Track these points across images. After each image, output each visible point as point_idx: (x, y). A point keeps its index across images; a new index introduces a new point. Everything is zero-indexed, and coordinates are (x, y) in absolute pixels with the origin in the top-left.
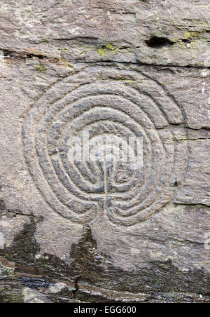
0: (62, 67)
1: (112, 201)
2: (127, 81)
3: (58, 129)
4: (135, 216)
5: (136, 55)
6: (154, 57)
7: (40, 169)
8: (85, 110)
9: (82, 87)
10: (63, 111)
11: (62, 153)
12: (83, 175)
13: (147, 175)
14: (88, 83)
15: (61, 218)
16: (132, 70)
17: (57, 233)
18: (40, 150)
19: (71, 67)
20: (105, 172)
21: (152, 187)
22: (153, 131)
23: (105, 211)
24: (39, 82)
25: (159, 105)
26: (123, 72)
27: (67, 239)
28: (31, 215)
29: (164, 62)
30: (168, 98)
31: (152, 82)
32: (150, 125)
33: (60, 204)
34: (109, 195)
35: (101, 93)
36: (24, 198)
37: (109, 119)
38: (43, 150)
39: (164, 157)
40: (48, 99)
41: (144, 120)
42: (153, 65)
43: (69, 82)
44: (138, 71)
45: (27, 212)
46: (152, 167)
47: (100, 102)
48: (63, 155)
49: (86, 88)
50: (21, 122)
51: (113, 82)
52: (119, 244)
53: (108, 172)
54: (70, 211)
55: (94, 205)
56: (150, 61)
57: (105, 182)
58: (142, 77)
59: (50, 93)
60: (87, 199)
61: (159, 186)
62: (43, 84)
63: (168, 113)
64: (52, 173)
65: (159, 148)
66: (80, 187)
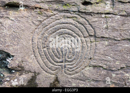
0: (49, 13)
1: (66, 66)
2: (74, 19)
3: (46, 38)
4: (75, 71)
5: (78, 8)
6: (85, 9)
7: (39, 54)
8: (57, 30)
9: (56, 21)
10: (49, 30)
11: (48, 47)
12: (55, 56)
13: (80, 55)
14: (59, 19)
15: (46, 73)
16: (76, 14)
17: (44, 79)
18: (39, 47)
19: (53, 13)
20: (64, 54)
21: (82, 60)
22: (83, 38)
23: (63, 70)
24: (39, 19)
25: (86, 28)
26: (73, 15)
27: (49, 81)
28: (35, 72)
29: (89, 12)
30: (89, 26)
31: (84, 19)
32: (82, 36)
33: (46, 67)
34: (65, 63)
35: (64, 23)
36: (32, 66)
37: (66, 34)
38: (40, 46)
39: (86, 48)
40: (43, 26)
41: (80, 34)
42: (85, 13)
43: (51, 19)
44: (79, 15)
45: (33, 71)
46: (82, 52)
47: (63, 27)
48: (48, 48)
49: (58, 21)
50: (31, 35)
51: (69, 19)
52: (68, 82)
53: (65, 55)
54: (50, 70)
55: (59, 67)
56: (83, 11)
57: (64, 58)
58: (80, 17)
59: (44, 23)
60: (57, 65)
61: (84, 59)
62: (41, 19)
63: (89, 31)
64: (43, 55)
65: (85, 45)
66: (54, 61)
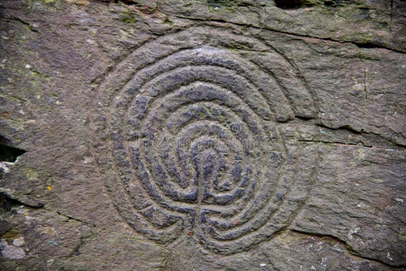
0: (158, 21)
1: (206, 216)
2: (243, 52)
3: (143, 105)
5: (259, 17)
6: (284, 20)
10: (154, 81)
11: (145, 139)
12: (169, 173)
13: (258, 185)
14: (191, 48)
15: (132, 232)
16: (252, 35)
18: (115, 132)
19: (170, 22)
20: (201, 173)
21: (264, 203)
22: (273, 124)
23: (195, 230)
25: (284, 88)
26: (240, 38)
29: (297, 30)
31: (277, 55)
32: (268, 116)
33: (134, 211)
34: (203, 207)
35: (208, 63)
37: (214, 100)
38: (119, 132)
40: (134, 63)
43: (165, 43)
44: (261, 39)
46: (267, 175)
47: (205, 75)
48: (146, 142)
49: (187, 54)
53: (205, 174)
54: (146, 223)
55: (180, 218)
56: (277, 26)
57: (200, 188)
58: (265, 48)
60: (172, 209)
61: (274, 202)
62: (129, 41)
63: (296, 101)
64: (127, 165)
65: (278, 148)
66: (164, 191)
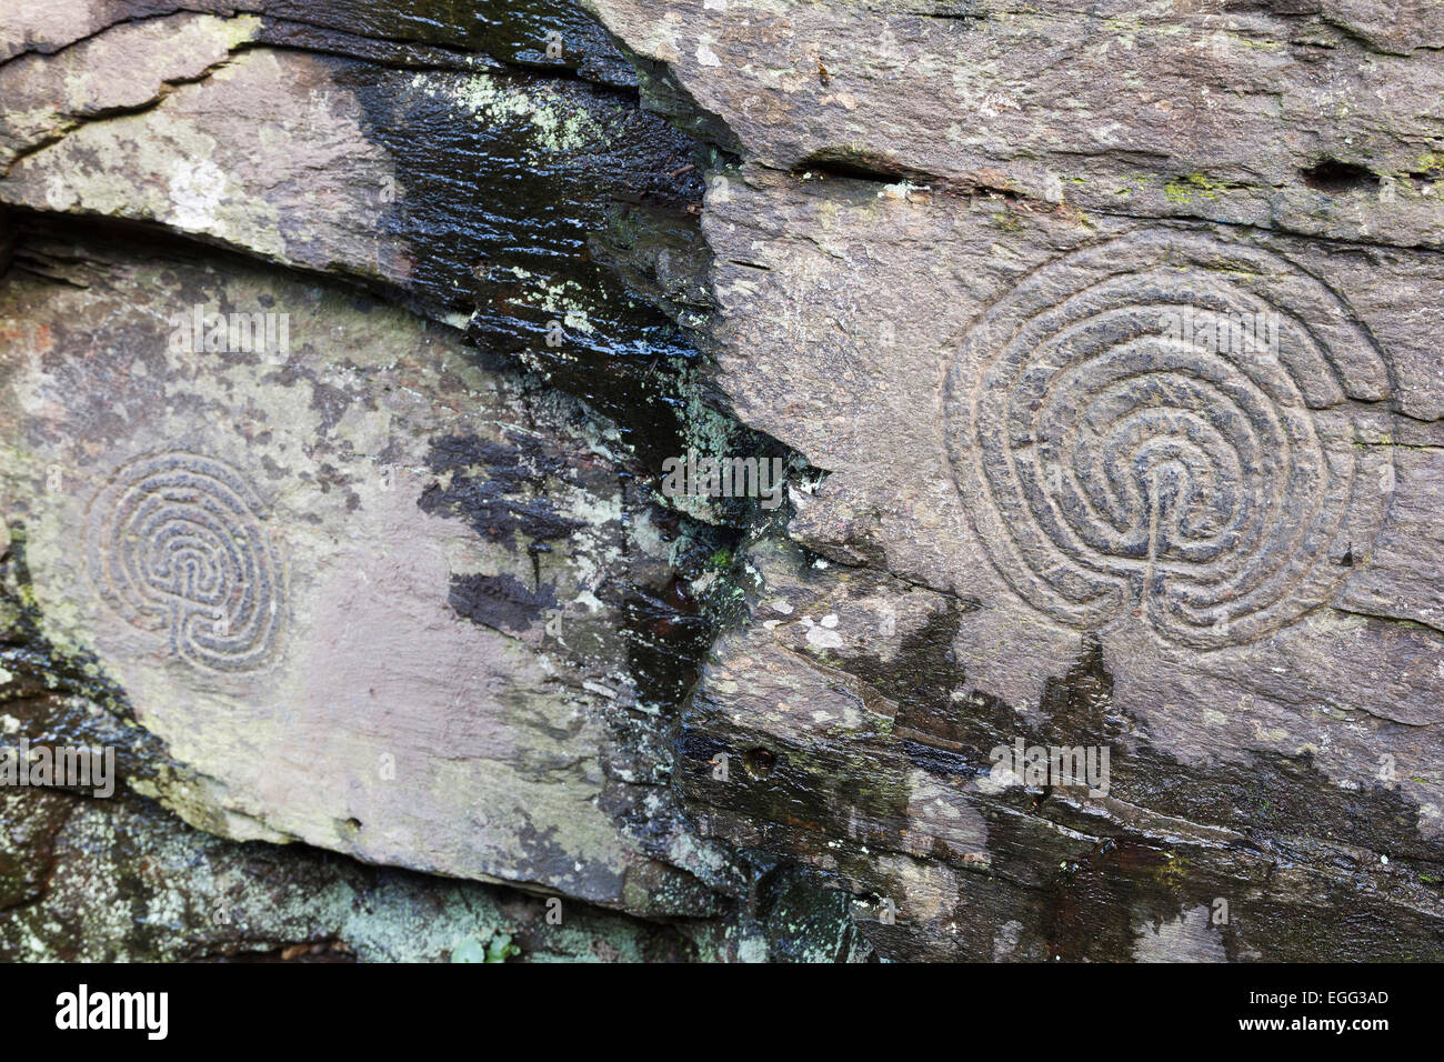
0: (1064, 225)
1: (1165, 582)
2: (1239, 275)
3: (1040, 383)
5: (1271, 208)
6: (1324, 215)
7: (982, 479)
8: (1116, 342)
9: (1115, 281)
10: (1059, 338)
11: (1045, 446)
12: (1094, 506)
13: (1270, 527)
14: (1132, 272)
15: (1026, 609)
16: (1255, 245)
17: (1010, 644)
18: (988, 434)
19: (1090, 226)
20: (1156, 505)
21: (1280, 560)
22: (1299, 414)
23: (1144, 606)
24: (1002, 258)
25: (1321, 345)
26: (1231, 250)
27: (1037, 663)
28: (951, 593)
29: (1350, 233)
30: (1351, 330)
31: (1310, 282)
32: (1291, 396)
33: (1028, 573)
34: (1161, 566)
35: (1164, 301)
36: (936, 549)
37: (1179, 370)
38: (996, 433)
39: (1323, 483)
40: (1020, 305)
41: (1277, 382)
42: (1319, 239)
43: (1081, 265)
44: (1272, 251)
45: (941, 584)
46: (1286, 509)
48: (1047, 451)
49: (1124, 284)
50: (945, 357)
51: (1200, 276)
52: (1172, 693)
53: (1163, 507)
54: (1051, 594)
55: (1116, 586)
56: (1311, 226)
57: (1153, 532)
58: (1283, 268)
59: (1027, 289)
60: (1100, 570)
61: (1300, 558)
62: (1010, 265)
63: (1348, 370)
64: (1012, 492)
65: (1309, 459)
66: (1084, 538)
